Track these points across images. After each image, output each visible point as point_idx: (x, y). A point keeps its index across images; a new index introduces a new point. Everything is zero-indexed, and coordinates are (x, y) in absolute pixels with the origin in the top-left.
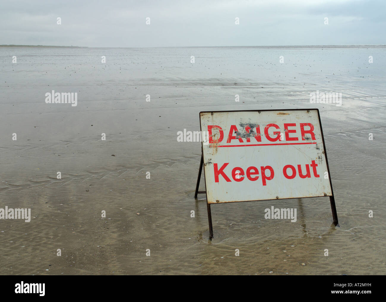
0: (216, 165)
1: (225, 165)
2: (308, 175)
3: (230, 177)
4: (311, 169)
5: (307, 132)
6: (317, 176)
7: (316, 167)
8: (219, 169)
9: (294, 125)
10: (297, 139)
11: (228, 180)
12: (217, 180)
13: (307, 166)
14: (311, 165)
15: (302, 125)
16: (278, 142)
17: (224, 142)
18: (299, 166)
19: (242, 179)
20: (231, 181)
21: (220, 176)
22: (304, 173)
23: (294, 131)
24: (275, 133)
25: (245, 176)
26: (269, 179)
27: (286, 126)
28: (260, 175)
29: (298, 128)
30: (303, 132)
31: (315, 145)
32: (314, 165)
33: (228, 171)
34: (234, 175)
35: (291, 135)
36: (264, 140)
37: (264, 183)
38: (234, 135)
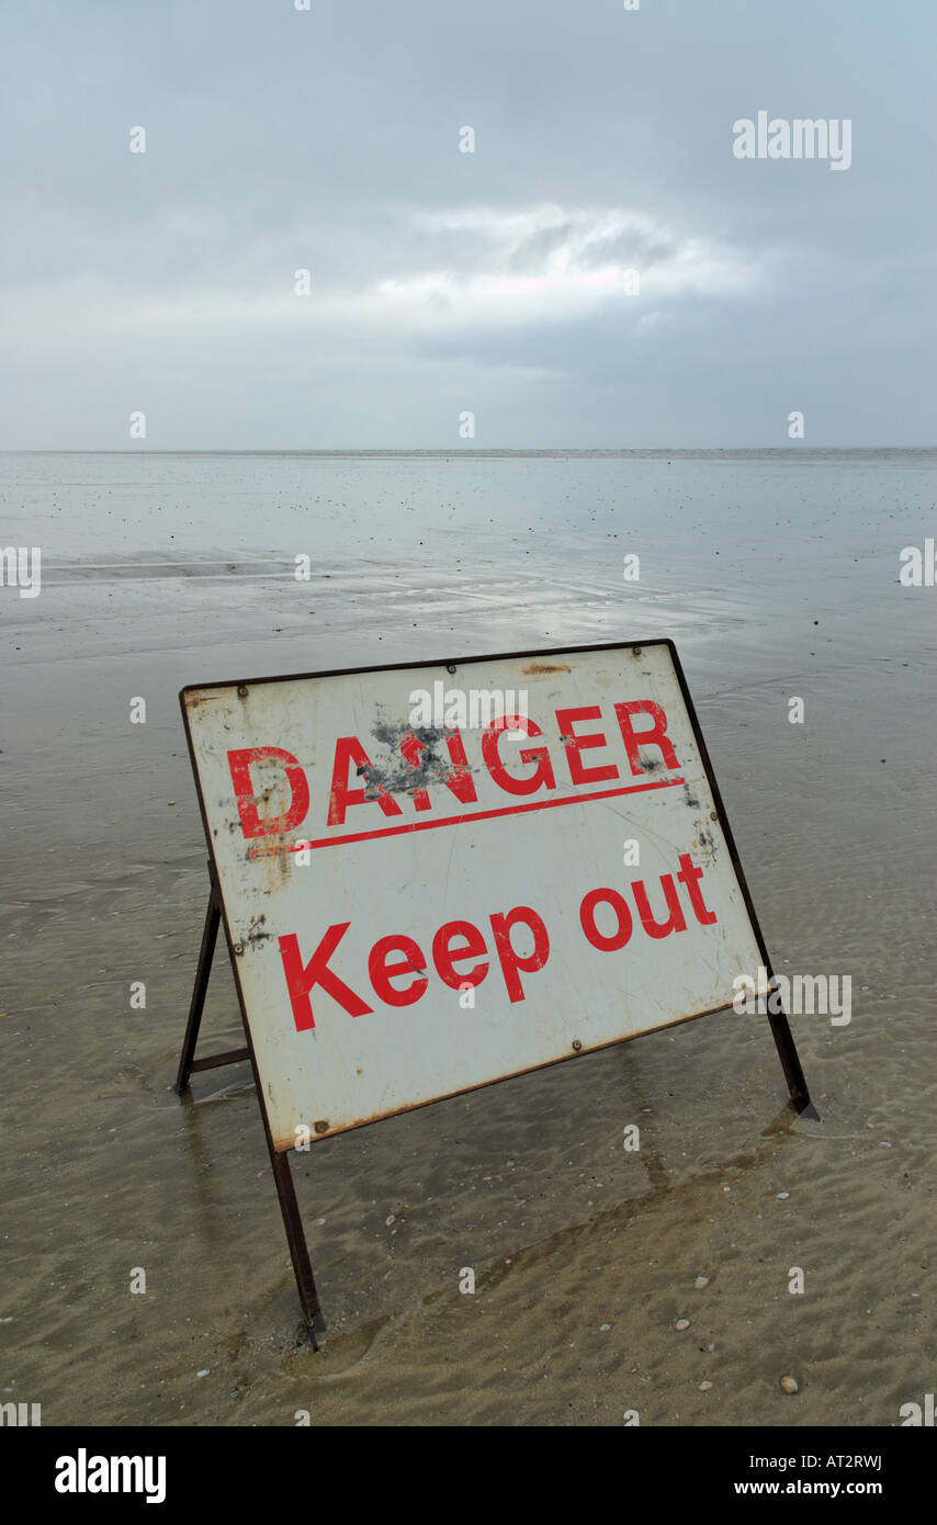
0: (289, 944)
1: (335, 934)
2: (677, 922)
3: (364, 989)
4: (682, 890)
5: (648, 738)
6: (707, 918)
7: (699, 880)
8: (306, 960)
9: (592, 713)
10: (610, 772)
11: (356, 1007)
12: (304, 1019)
13: (666, 881)
14: (681, 877)
15: (624, 712)
16: (543, 794)
17: (316, 821)
18: (638, 888)
19: (418, 990)
20: (371, 1011)
21: (318, 996)
22: (661, 914)
23: (598, 741)
24: (527, 756)
25: (431, 971)
26: (531, 965)
27: (566, 718)
28: (492, 956)
29: (608, 725)
30: (632, 741)
31: (678, 790)
32: (690, 874)
33: (350, 964)
34: (380, 975)
35: (590, 758)
36: (490, 793)
37: (516, 993)
38: (356, 782)
